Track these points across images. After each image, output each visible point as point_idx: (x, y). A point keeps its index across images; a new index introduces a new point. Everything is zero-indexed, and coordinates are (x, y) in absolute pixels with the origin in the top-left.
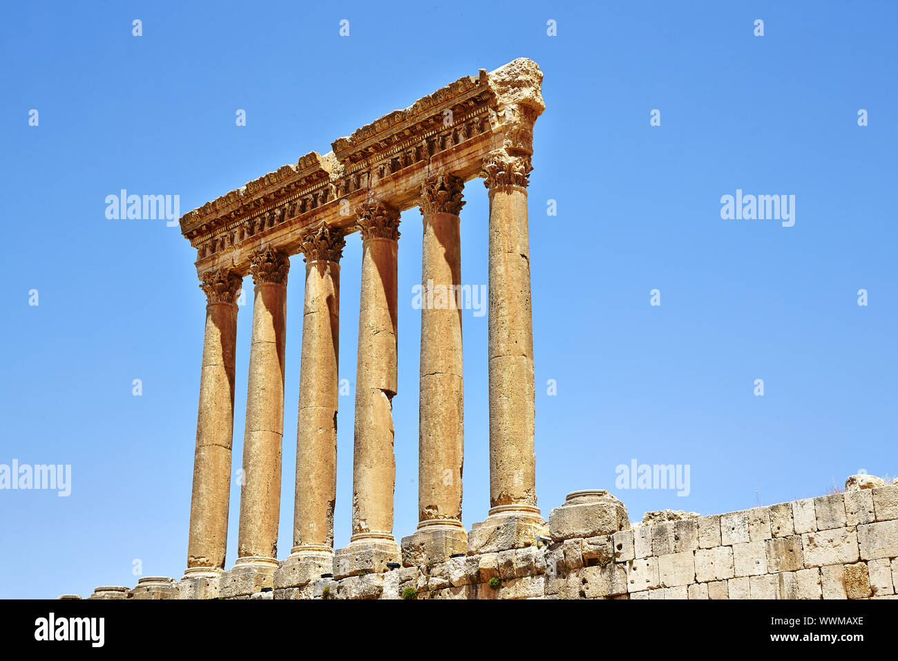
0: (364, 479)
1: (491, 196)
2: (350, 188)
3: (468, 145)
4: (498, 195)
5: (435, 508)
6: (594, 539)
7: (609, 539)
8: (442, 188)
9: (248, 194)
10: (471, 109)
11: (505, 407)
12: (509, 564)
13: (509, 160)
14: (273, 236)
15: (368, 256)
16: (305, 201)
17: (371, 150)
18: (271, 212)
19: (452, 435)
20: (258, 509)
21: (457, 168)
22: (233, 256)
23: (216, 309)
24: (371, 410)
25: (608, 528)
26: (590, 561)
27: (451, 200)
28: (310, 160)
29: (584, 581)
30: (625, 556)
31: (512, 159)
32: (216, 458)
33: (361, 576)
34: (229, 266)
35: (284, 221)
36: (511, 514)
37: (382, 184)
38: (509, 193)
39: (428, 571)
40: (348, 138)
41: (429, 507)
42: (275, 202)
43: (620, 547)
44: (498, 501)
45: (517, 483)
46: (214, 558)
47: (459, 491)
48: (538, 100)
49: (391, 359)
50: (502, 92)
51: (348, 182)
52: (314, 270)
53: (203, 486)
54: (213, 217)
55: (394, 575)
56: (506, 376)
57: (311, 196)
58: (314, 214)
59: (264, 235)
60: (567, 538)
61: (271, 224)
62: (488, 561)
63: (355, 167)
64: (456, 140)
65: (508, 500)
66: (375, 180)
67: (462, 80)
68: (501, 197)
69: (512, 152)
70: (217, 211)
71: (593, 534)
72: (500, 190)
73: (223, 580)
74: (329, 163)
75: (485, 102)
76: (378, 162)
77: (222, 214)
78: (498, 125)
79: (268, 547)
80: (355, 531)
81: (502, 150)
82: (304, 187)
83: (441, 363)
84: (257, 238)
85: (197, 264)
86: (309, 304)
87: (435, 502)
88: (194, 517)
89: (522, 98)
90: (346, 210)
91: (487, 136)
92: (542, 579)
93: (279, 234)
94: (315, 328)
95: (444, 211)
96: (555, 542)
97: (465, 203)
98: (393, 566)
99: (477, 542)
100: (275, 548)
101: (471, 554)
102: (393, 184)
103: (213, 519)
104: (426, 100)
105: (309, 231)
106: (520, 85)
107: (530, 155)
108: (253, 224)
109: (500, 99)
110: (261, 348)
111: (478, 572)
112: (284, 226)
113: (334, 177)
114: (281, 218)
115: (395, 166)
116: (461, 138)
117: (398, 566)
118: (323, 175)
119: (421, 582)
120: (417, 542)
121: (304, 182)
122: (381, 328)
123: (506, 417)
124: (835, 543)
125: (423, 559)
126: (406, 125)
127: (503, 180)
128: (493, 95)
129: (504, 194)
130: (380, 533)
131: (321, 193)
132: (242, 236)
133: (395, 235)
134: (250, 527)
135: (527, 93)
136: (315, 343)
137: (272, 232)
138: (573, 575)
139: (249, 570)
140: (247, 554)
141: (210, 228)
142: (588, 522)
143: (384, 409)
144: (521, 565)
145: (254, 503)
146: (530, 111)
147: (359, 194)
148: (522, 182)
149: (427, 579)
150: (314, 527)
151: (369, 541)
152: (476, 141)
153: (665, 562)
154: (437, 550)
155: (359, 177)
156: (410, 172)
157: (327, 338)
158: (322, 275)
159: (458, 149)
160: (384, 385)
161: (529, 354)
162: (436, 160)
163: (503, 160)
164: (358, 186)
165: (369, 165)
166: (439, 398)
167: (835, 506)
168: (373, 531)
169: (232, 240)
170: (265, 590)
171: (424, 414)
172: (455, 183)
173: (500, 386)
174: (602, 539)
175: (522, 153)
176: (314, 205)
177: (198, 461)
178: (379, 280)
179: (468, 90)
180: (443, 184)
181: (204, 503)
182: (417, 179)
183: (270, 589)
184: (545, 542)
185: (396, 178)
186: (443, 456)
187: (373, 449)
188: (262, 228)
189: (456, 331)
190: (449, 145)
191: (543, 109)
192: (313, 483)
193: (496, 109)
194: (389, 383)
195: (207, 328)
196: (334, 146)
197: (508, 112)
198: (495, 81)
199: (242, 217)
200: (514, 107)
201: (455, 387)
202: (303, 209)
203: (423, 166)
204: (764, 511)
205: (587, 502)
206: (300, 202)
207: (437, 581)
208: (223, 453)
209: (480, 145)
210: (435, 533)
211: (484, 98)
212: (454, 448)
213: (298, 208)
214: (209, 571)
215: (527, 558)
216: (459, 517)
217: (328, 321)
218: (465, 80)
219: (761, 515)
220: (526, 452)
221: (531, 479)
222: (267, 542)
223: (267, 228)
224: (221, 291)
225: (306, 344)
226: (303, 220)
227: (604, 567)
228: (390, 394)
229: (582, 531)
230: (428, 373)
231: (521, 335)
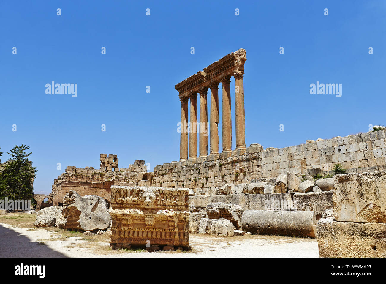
0: (212, 141)
1: (235, 80)
2: (208, 78)
3: (231, 69)
4: (236, 80)
5: (225, 147)
6: (255, 154)
7: (258, 154)
8: (226, 78)
9: (187, 80)
10: (230, 61)
11: (238, 126)
12: (239, 159)
13: (238, 72)
14: (193, 89)
15: (212, 94)
16: (199, 82)
17: (211, 70)
18: (193, 85)
19: (229, 132)
20: (193, 147)
21: (229, 74)
22: (186, 94)
23: (183, 105)
24: (213, 127)
25: (258, 152)
26: (254, 158)
27: (228, 81)
28: (199, 73)
29: (253, 163)
30: (261, 158)
31: (239, 72)
32: (184, 137)
33: (212, 161)
34: (185, 96)
35: (195, 86)
36: (240, 149)
37: (214, 78)
38: (239, 80)
39: (224, 160)
40: (206, 68)
41: (224, 147)
42: (193, 82)
43: (260, 156)
44: (238, 146)
45: (241, 142)
46: (185, 157)
47: (231, 143)
48: (245, 58)
49: (217, 116)
50: (237, 57)
51: (207, 77)
52: (202, 96)
53: (182, 143)
54: (181, 85)
55: (218, 161)
56: (238, 120)
57: (200, 80)
58: (201, 84)
59: (192, 89)
60: (250, 154)
61: (193, 87)
62: (235, 158)
63: (209, 74)
64: (228, 68)
65: (239, 146)
66: (213, 77)
67: (228, 55)
68: (237, 80)
69: (239, 70)
70: (182, 84)
71: (255, 153)
72: (237, 79)
73: (187, 162)
74: (203, 73)
75: (233, 59)
76: (213, 73)
77: (183, 85)
78: (236, 64)
79: (195, 155)
80: (211, 152)
81: (237, 70)
82: (199, 79)
83: (226, 117)
84: (190, 90)
85: (179, 96)
86: (201, 104)
87: (225, 146)
88: (181, 149)
89: (241, 58)
90: (208, 83)
91: (234, 67)
92: (245, 162)
93: (194, 89)
94: (202, 109)
95: (227, 83)
96: (248, 155)
97: (231, 81)
98: (218, 159)
99: (233, 154)
100: (197, 155)
101: (232, 157)
102: (216, 78)
103: (184, 150)
104: (221, 59)
105: (200, 88)
106: (241, 55)
107: (244, 70)
108: (189, 86)
109: (237, 59)
110: (192, 114)
111: (233, 161)
112: (195, 87)
113: (205, 76)
114: (195, 85)
115: (216, 74)
116: (229, 67)
117: (219, 159)
118: (202, 76)
119: (223, 163)
120: (222, 154)
121: (198, 78)
122: (215, 109)
123: (239, 128)
124: (300, 155)
125: (223, 158)
126: (218, 65)
127: (238, 77)
128: (235, 57)
129: (238, 80)
130: (216, 152)
131: (202, 80)
132: (187, 90)
133: (218, 88)
134: (191, 151)
135: (242, 57)
136: (202, 112)
137: (193, 88)
138: (251, 161)
139: (191, 160)
140: (191, 157)
141: (181, 88)
142: (254, 151)
143: (216, 127)
144: (241, 159)
145: (192, 146)
146: (243, 60)
147: (210, 80)
148: (242, 77)
149: (224, 162)
150: (203, 151)
151: (213, 154)
152: (232, 68)
153: (268, 158)
154: (226, 156)
155: (209, 76)
156: (219, 75)
157: (204, 111)
158: (203, 98)
159: (229, 70)
160: (216, 121)
161: (244, 114)
162: (224, 72)
163: (237, 72)
164: (209, 78)
165: (211, 73)
166: (226, 124)
167: (300, 147)
168: (214, 152)
169: (185, 90)
170: (194, 164)
171: (223, 128)
172: (229, 77)
173: (237, 122)
174: (256, 154)
175: (242, 70)
176: (201, 82)
177: (181, 137)
178: (214, 99)
179: (230, 57)
180: (225, 78)
181: (183, 146)
182: (220, 76)
183: (195, 164)
184: (246, 154)
185: (217, 76)
186: (227, 136)
187: (214, 135)
188: (191, 88)
189: (229, 109)
190: (227, 69)
191: (246, 60)
192: (203, 142)
193: (236, 61)
194: (217, 121)
195: (182, 109)
196: (204, 70)
197: (238, 62)
198: (235, 54)
199: (187, 85)
200: (239, 60)
201: (229, 122)
202: (199, 83)
203: (222, 73)
204: (287, 148)
205: (254, 146)
206: (198, 82)
207: (226, 162)
208: (186, 136)
209: (233, 69)
210: (225, 152)
211: (233, 58)
212: (229, 135)
213: (198, 83)
214: (184, 160)
215: (242, 158)
216: (231, 149)
217: (205, 108)
218: (229, 55)
219: (286, 149)
220: (243, 136)
221: (244, 141)
222: (195, 154)
223: (192, 88)
224: (184, 101)
225: (200, 113)
226: (199, 86)
227: (257, 160)
228: (217, 123)
229: (253, 152)
230: (224, 119)
231: (242, 110)
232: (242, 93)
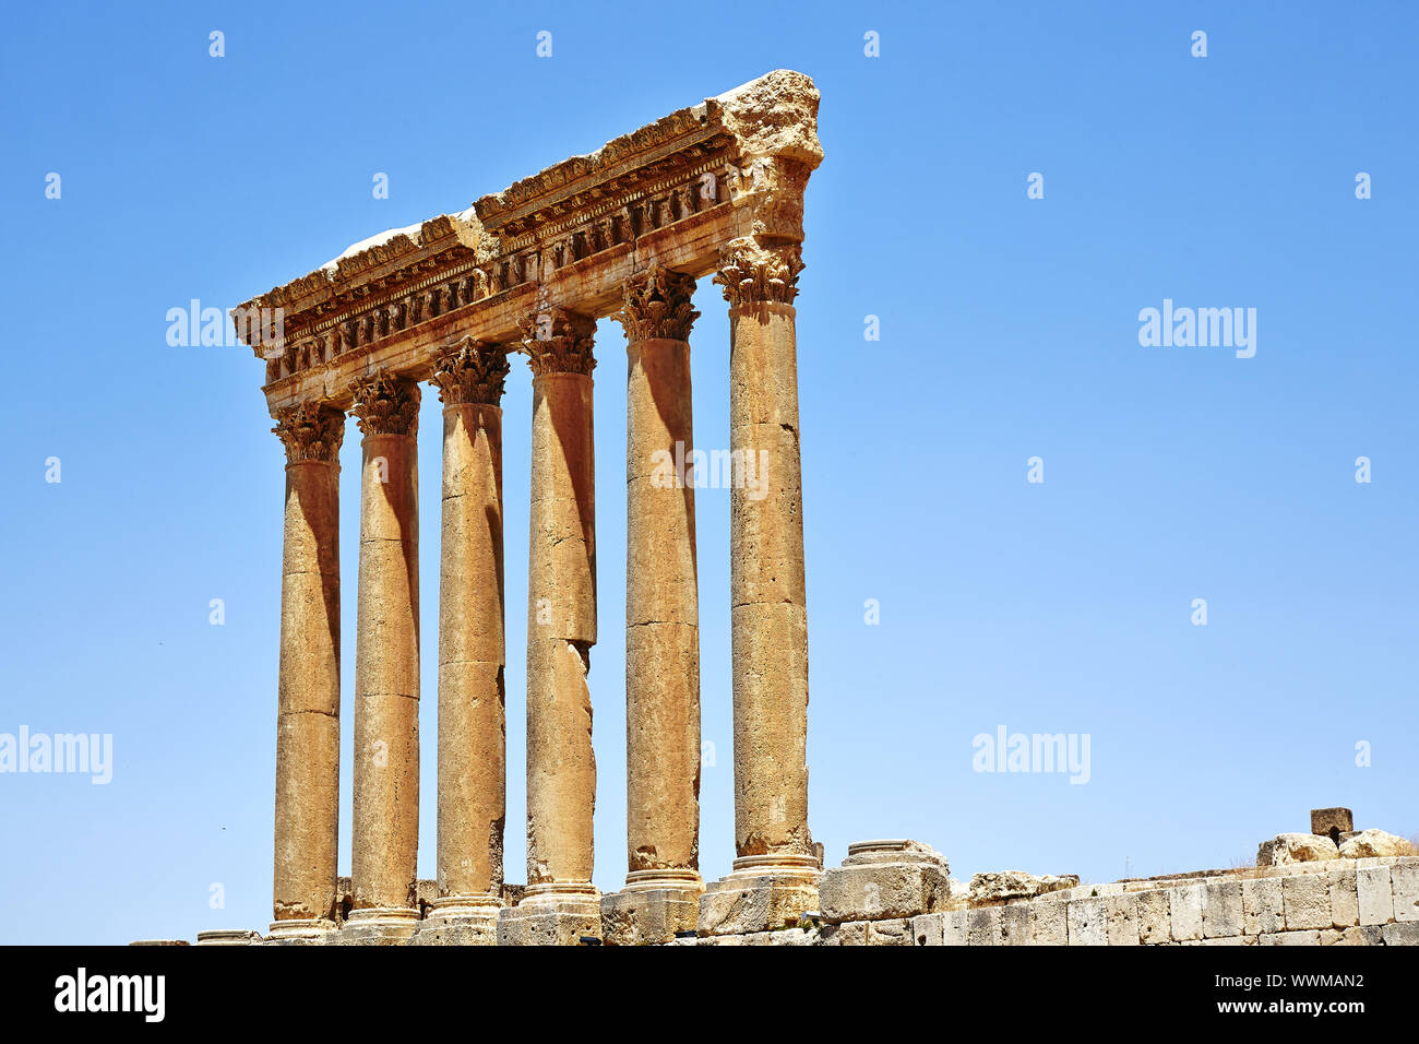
0: (541, 794)
1: (734, 316)
2: (512, 280)
3: (696, 223)
4: (743, 318)
5: (652, 850)
6: (885, 924)
7: (908, 926)
8: (655, 296)
9: (341, 277)
10: (698, 161)
11: (756, 690)
13: (759, 257)
14: (388, 351)
15: (543, 405)
16: (437, 295)
17: (539, 217)
18: (383, 309)
19: (679, 727)
20: (381, 827)
21: (679, 261)
22: (325, 381)
23: (300, 474)
24: (551, 675)
25: (909, 906)
27: (672, 315)
28: (440, 229)
31: (765, 255)
32: (312, 734)
34: (318, 397)
35: (402, 328)
36: (765, 871)
37: (561, 277)
38: (762, 318)
40: (500, 195)
41: (643, 849)
42: (388, 292)
43: (922, 941)
44: (749, 847)
45: (776, 818)
46: (318, 900)
47: (692, 820)
48: (809, 146)
50: (747, 133)
51: (505, 267)
53: (292, 781)
54: (287, 311)
56: (757, 639)
57: (445, 287)
58: (453, 319)
59: (373, 349)
60: (845, 919)
61: (384, 331)
63: (516, 242)
64: (676, 213)
65: (762, 846)
66: (549, 269)
67: (679, 114)
68: (748, 323)
69: (767, 242)
70: (293, 303)
71: (885, 916)
72: (746, 312)
74: (473, 234)
75: (720, 151)
76: (554, 237)
77: (302, 306)
79: (401, 891)
80: (531, 880)
81: (749, 240)
82: (435, 271)
83: (658, 605)
84: (363, 353)
85: (266, 390)
86: (450, 481)
87: (651, 841)
89: (779, 146)
90: (505, 318)
91: (726, 212)
93: (397, 348)
94: (461, 523)
95: (662, 333)
96: (828, 925)
97: (698, 314)
99: (713, 915)
101: (703, 934)
102: (577, 279)
103: (311, 840)
104: (623, 142)
105: (445, 351)
106: (777, 122)
107: (798, 246)
108: (354, 327)
109: (746, 146)
110: (376, 551)
112: (405, 337)
113: (483, 256)
114: (400, 323)
115: (579, 249)
116: (685, 209)
118: (465, 254)
120: (624, 906)
121: (432, 264)
122: (565, 532)
123: (758, 708)
125: (633, 936)
126: (594, 182)
127: (754, 293)
128: (732, 139)
129: (753, 320)
130: (570, 883)
131: (463, 284)
132: (337, 348)
133: (587, 363)
134: (367, 857)
135: (789, 135)
136: (462, 550)
137: (385, 344)
139: (368, 932)
140: (365, 904)
142: (877, 896)
143: (573, 673)
145: (373, 818)
146: (795, 166)
147: (523, 291)
148: (786, 293)
150: (468, 864)
151: (553, 899)
152: (708, 218)
154: (652, 922)
155: (523, 261)
156: (605, 261)
157: (481, 540)
159: (680, 230)
160: (572, 632)
161: (798, 597)
162: (644, 244)
163: (750, 257)
164: (522, 277)
165: (538, 241)
166: (656, 665)
167: (1230, 901)
168: (558, 880)
169: (321, 351)
171: (633, 691)
172: (678, 285)
173: (748, 655)
174: (895, 925)
175: (784, 238)
176: (452, 304)
177: (282, 738)
179: (690, 131)
180: (655, 290)
181: (296, 811)
182: (614, 274)
184: (816, 922)
185: (582, 269)
186: (663, 762)
187: (556, 742)
188: (369, 337)
190: (667, 222)
191: (818, 160)
192: (466, 792)
193: (738, 162)
194: (580, 629)
196: (478, 207)
197: (758, 172)
198: (736, 114)
199: (335, 312)
200: (768, 161)
201: (683, 644)
202: (435, 309)
203: (623, 253)
204: (1131, 900)
205: (877, 861)
206: (429, 297)
208: (324, 724)
209: (712, 227)
210: (650, 895)
211: (717, 145)
212: (682, 748)
213: (425, 308)
214: (310, 927)
216: (694, 863)
217: (482, 510)
218: (684, 114)
219: (1125, 907)
220: (790, 766)
221: (800, 809)
222: (398, 882)
223: (377, 338)
224: (307, 442)
225: (448, 552)
226: (437, 330)
228: (583, 646)
229: (869, 910)
230: (637, 622)
231: (782, 566)
232: (786, 427)
